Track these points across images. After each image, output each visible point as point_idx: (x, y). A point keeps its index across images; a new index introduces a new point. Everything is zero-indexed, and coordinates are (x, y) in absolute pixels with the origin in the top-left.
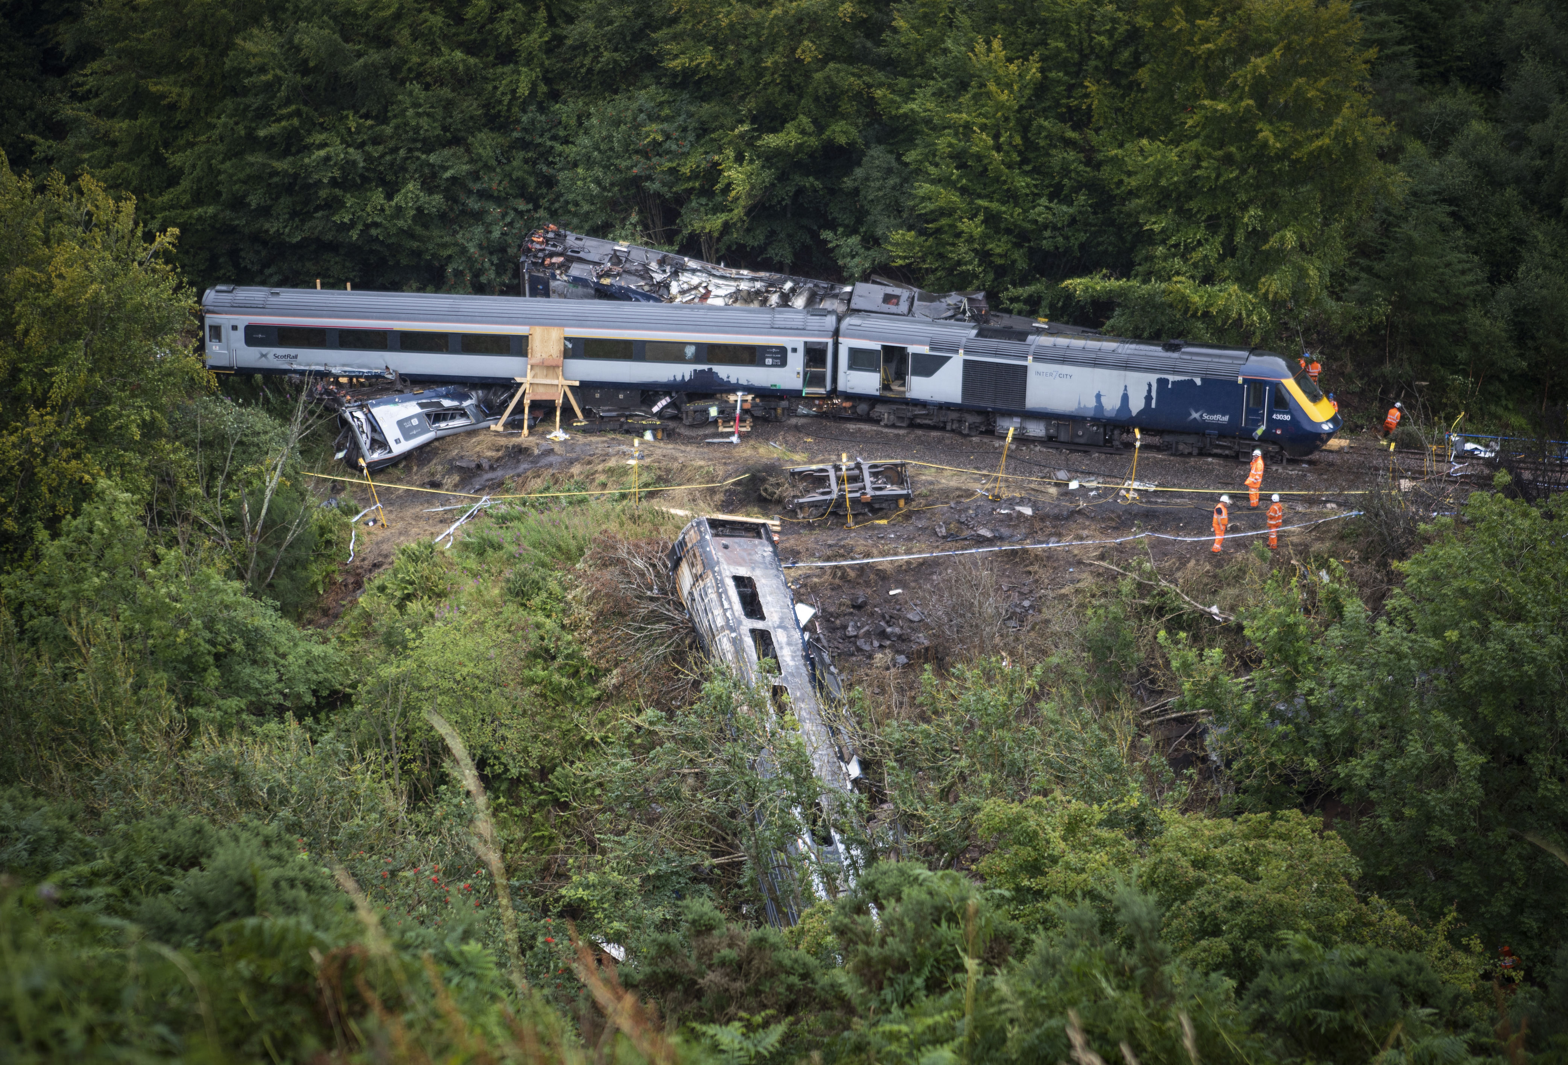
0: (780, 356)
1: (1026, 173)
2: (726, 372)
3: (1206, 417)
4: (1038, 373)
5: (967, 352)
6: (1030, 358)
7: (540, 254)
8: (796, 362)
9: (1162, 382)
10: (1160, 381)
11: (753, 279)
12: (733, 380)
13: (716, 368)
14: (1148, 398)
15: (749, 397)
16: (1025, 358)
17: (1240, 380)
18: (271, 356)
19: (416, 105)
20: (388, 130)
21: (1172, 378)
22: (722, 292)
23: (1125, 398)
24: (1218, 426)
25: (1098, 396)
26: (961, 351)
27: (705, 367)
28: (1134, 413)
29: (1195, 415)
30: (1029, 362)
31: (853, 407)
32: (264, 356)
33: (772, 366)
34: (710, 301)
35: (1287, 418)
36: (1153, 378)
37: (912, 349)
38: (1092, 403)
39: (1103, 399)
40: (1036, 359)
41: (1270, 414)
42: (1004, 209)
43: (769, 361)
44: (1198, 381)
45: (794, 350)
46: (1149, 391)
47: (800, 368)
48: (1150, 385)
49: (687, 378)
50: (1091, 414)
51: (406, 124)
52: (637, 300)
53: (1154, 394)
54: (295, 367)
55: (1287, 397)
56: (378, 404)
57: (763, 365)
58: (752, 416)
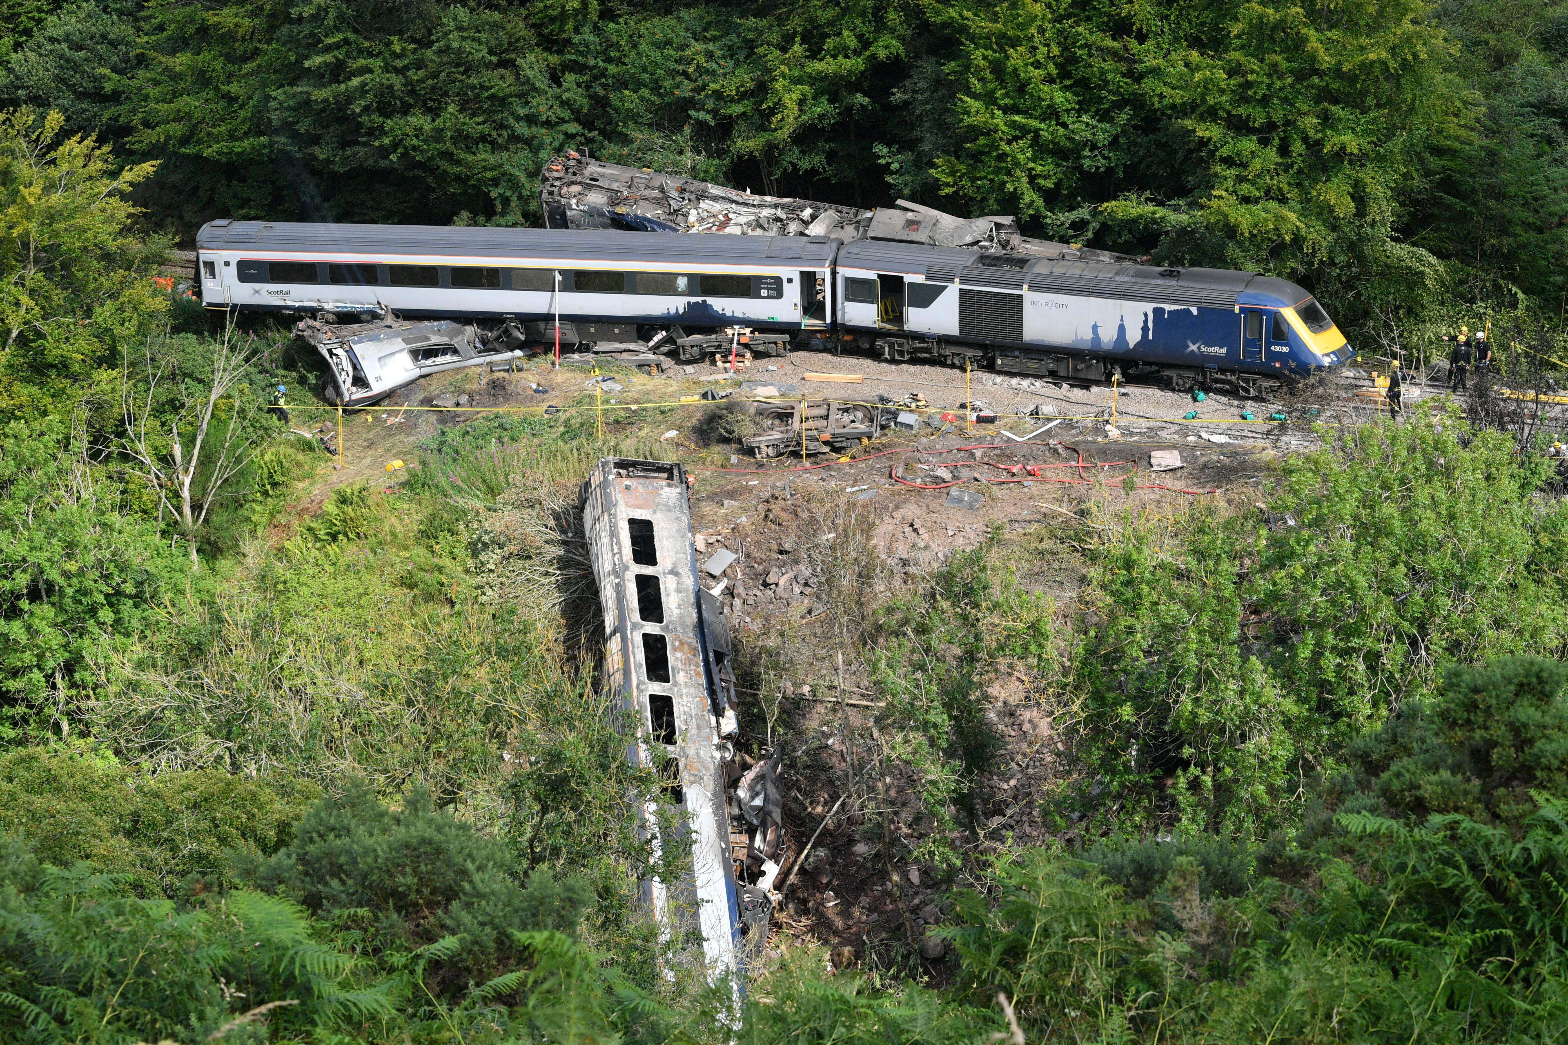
0: (776, 287)
1: (1066, 88)
2: (721, 304)
3: (1203, 349)
4: (1034, 303)
5: (963, 281)
6: (1025, 287)
7: (557, 183)
8: (793, 293)
9: (1158, 312)
10: (1155, 310)
11: (776, 206)
12: (729, 313)
13: (710, 300)
14: (1145, 329)
15: (748, 331)
16: (1020, 287)
17: (1237, 310)
18: (263, 292)
19: (460, 29)
20: (429, 54)
21: (1168, 307)
22: (743, 220)
23: (1122, 329)
24: (1215, 358)
25: (1095, 327)
26: (957, 280)
27: (699, 299)
28: (1131, 346)
29: (1193, 347)
30: (1025, 291)
31: (855, 340)
32: (257, 292)
33: (768, 297)
34: (728, 230)
35: (1286, 349)
36: (1149, 307)
37: (908, 278)
38: (1088, 335)
39: (1099, 330)
40: (1032, 288)
41: (1268, 345)
42: (1043, 126)
43: (764, 293)
44: (1194, 311)
45: (790, 281)
46: (1146, 322)
47: (798, 299)
48: (1146, 315)
49: (681, 311)
50: (1088, 346)
51: (448, 48)
52: (653, 230)
53: (1150, 325)
54: (289, 303)
55: (1284, 328)
56: (360, 341)
57: (759, 296)
58: (751, 350)
